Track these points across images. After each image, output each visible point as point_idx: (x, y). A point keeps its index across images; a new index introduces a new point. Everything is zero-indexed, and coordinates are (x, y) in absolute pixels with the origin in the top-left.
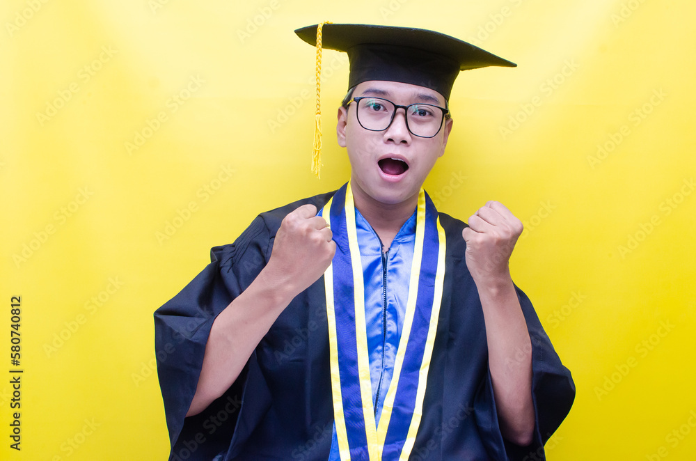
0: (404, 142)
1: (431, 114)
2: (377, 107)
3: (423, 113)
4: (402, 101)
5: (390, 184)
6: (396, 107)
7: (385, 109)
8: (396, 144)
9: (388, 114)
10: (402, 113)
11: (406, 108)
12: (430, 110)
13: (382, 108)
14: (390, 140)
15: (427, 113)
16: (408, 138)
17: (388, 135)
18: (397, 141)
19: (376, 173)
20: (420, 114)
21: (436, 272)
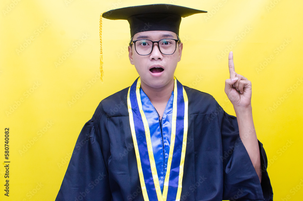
0: (159, 59)
1: (170, 43)
2: (144, 44)
3: (167, 43)
4: (156, 40)
5: (157, 77)
6: (153, 43)
7: (148, 45)
8: (156, 60)
9: (150, 46)
10: (156, 45)
11: (158, 42)
12: (170, 41)
13: (147, 44)
14: (153, 59)
15: (169, 43)
16: (161, 56)
17: (151, 57)
18: (156, 59)
19: (149, 74)
20: (165, 43)
21: (184, 116)
